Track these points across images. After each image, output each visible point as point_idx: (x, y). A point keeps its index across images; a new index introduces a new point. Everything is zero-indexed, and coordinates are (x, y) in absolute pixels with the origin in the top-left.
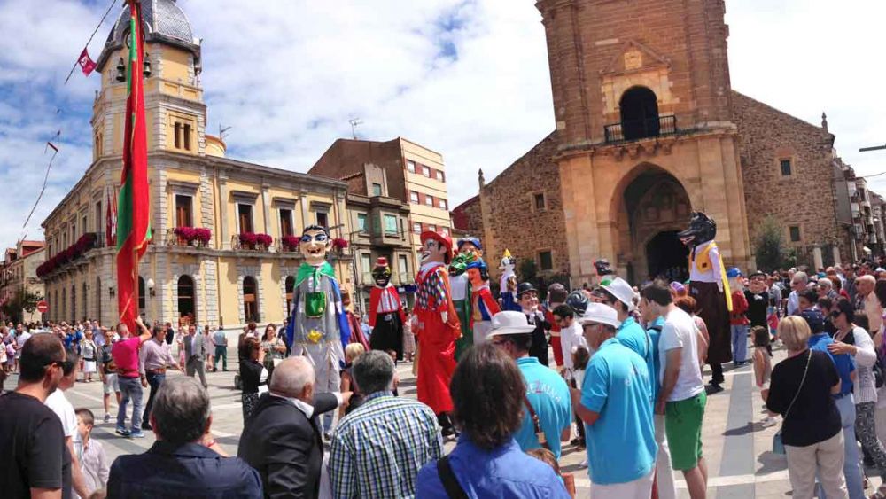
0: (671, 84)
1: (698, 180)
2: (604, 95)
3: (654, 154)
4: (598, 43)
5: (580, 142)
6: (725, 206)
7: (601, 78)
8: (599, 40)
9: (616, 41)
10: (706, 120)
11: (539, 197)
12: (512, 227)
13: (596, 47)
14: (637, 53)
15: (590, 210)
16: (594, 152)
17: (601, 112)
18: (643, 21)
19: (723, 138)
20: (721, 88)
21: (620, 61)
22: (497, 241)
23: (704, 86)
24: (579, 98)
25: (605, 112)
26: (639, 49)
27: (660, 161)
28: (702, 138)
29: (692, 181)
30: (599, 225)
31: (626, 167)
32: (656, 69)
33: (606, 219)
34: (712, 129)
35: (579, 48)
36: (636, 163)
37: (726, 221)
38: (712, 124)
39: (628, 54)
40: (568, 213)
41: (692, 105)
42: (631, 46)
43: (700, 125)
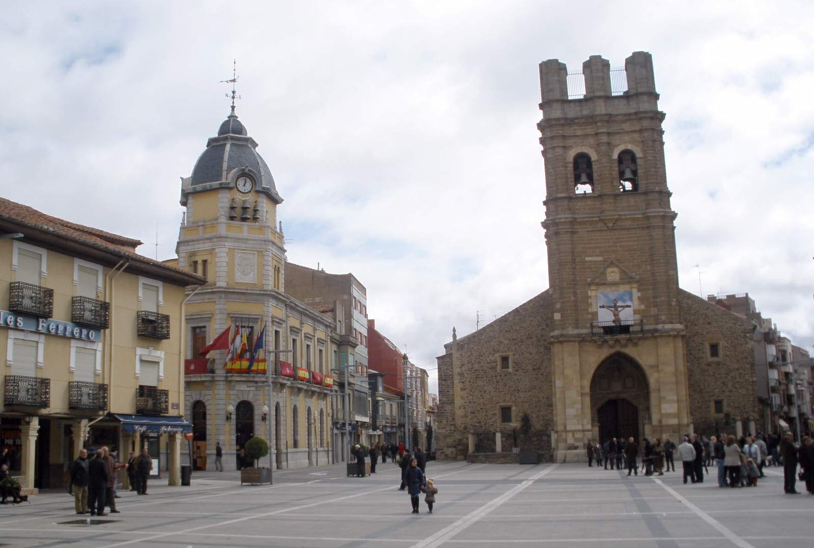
0: (639, 294)
1: (656, 367)
2: (590, 297)
3: (625, 346)
4: (587, 259)
5: (571, 331)
6: (674, 387)
7: (590, 285)
8: (588, 256)
9: (601, 258)
10: (664, 322)
11: (505, 360)
12: (480, 383)
13: (586, 262)
14: (616, 269)
15: (576, 383)
16: (582, 340)
17: (587, 310)
18: (620, 246)
19: (674, 337)
20: (675, 300)
21: (603, 273)
22: (464, 393)
23: (663, 299)
24: (573, 298)
25: (590, 310)
26: (617, 266)
27: (630, 351)
28: (661, 336)
29: (651, 367)
30: (582, 395)
31: (605, 353)
32: (629, 283)
33: (587, 390)
34: (667, 331)
35: (574, 261)
36: (613, 351)
37: (675, 398)
38: (668, 326)
39: (609, 270)
40: (559, 383)
41: (654, 311)
42: (612, 264)
43: (660, 327)
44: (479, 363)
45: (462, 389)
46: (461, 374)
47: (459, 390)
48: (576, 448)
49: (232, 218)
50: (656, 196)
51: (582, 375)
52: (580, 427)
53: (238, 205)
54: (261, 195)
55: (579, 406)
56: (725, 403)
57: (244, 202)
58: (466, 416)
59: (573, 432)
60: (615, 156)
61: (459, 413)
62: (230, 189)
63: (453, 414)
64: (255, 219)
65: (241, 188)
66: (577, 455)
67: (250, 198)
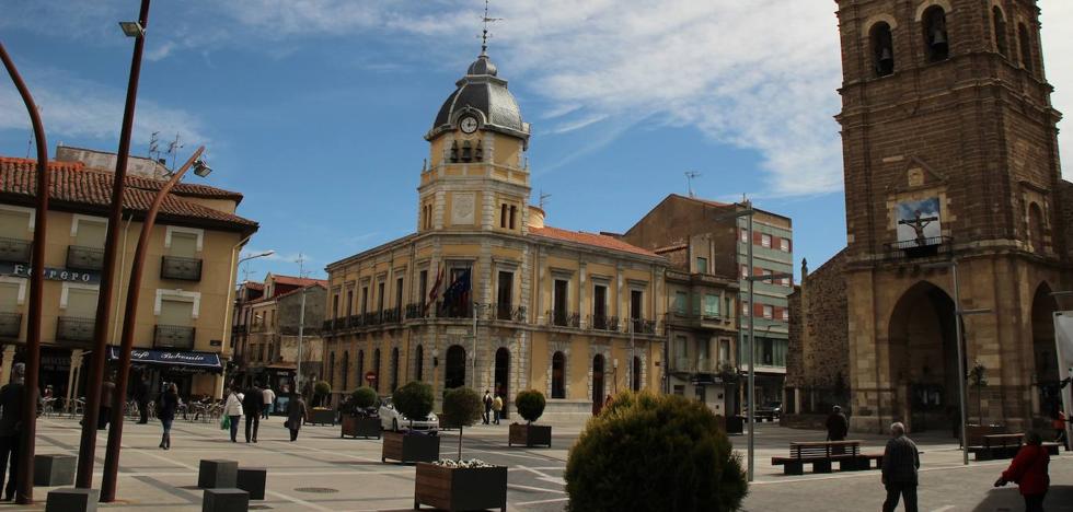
0: (949, 201)
1: (968, 302)
2: (888, 211)
3: (930, 274)
4: (885, 160)
5: (865, 256)
6: (995, 330)
7: (887, 194)
8: (886, 157)
9: (901, 158)
10: (980, 239)
13: (884, 164)
14: (919, 170)
15: (869, 325)
16: (876, 268)
17: (886, 227)
18: (925, 138)
19: (995, 258)
20: (997, 205)
21: (904, 178)
22: (813, 339)
23: (978, 204)
24: (866, 214)
25: (889, 228)
26: (920, 166)
27: (937, 280)
28: (973, 258)
29: (963, 300)
30: (877, 341)
31: (906, 284)
32: (935, 187)
33: (885, 335)
34: (981, 250)
35: (868, 165)
36: (915, 281)
37: (996, 346)
38: (983, 244)
39: (911, 172)
40: (851, 326)
41: (967, 223)
42: (913, 164)
43: (973, 245)
44: (828, 301)
45: (811, 335)
46: (810, 316)
47: (808, 335)
48: (869, 413)
49: (454, 160)
50: (968, 61)
51: (877, 316)
52: (873, 385)
53: (461, 145)
54: (487, 133)
55: (872, 357)
57: (468, 142)
58: (815, 368)
59: (866, 391)
60: (918, 17)
61: (808, 363)
62: (454, 131)
63: (802, 364)
64: (479, 159)
65: (466, 129)
66: (869, 423)
67: (474, 138)
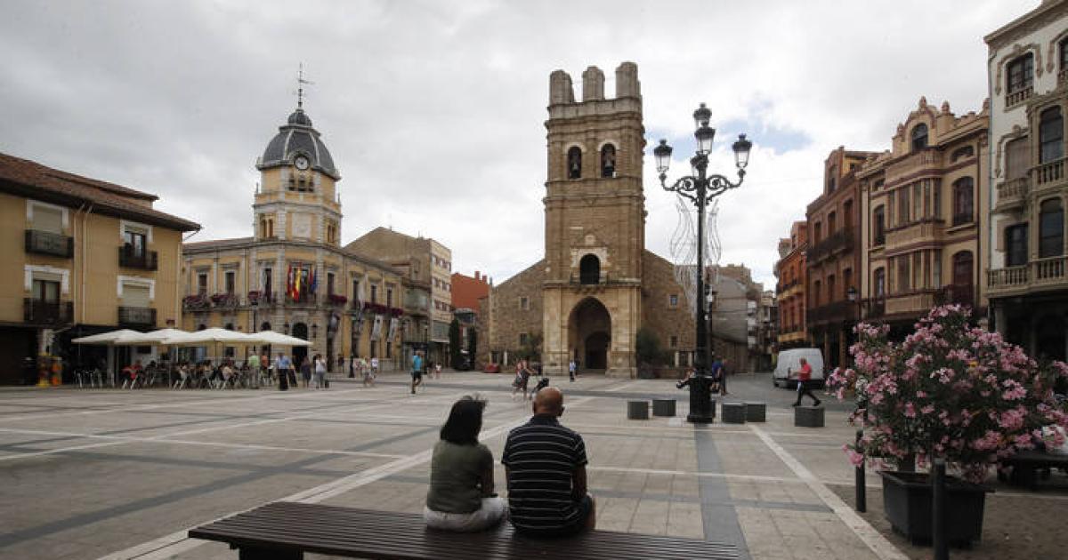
0: (608, 256)
1: (615, 309)
2: (571, 257)
3: (594, 293)
4: (572, 228)
5: (556, 281)
6: (628, 325)
7: (573, 247)
8: (572, 226)
9: (582, 228)
10: (624, 277)
11: (524, 300)
12: (506, 317)
13: (571, 230)
14: (592, 236)
15: (558, 319)
16: (563, 288)
17: (569, 266)
18: (597, 219)
19: (632, 288)
21: (583, 239)
22: (496, 324)
23: (625, 259)
25: (572, 266)
26: (594, 234)
27: (598, 297)
28: (621, 287)
29: (613, 309)
30: (562, 327)
31: (580, 297)
32: (602, 247)
33: (566, 324)
34: (626, 283)
35: (562, 230)
36: (585, 297)
37: (628, 332)
38: (627, 280)
39: (588, 236)
40: (546, 318)
41: (618, 268)
42: (589, 232)
43: (621, 279)
46: (494, 311)
47: (493, 321)
48: (555, 365)
49: (292, 189)
50: (626, 180)
51: (562, 314)
52: (558, 350)
53: (297, 178)
54: (316, 172)
55: (559, 335)
56: (679, 339)
57: (302, 177)
59: (554, 353)
60: (599, 149)
61: (492, 337)
62: (290, 166)
63: (488, 339)
64: (311, 190)
65: (299, 166)
66: (557, 370)
67: (307, 174)
